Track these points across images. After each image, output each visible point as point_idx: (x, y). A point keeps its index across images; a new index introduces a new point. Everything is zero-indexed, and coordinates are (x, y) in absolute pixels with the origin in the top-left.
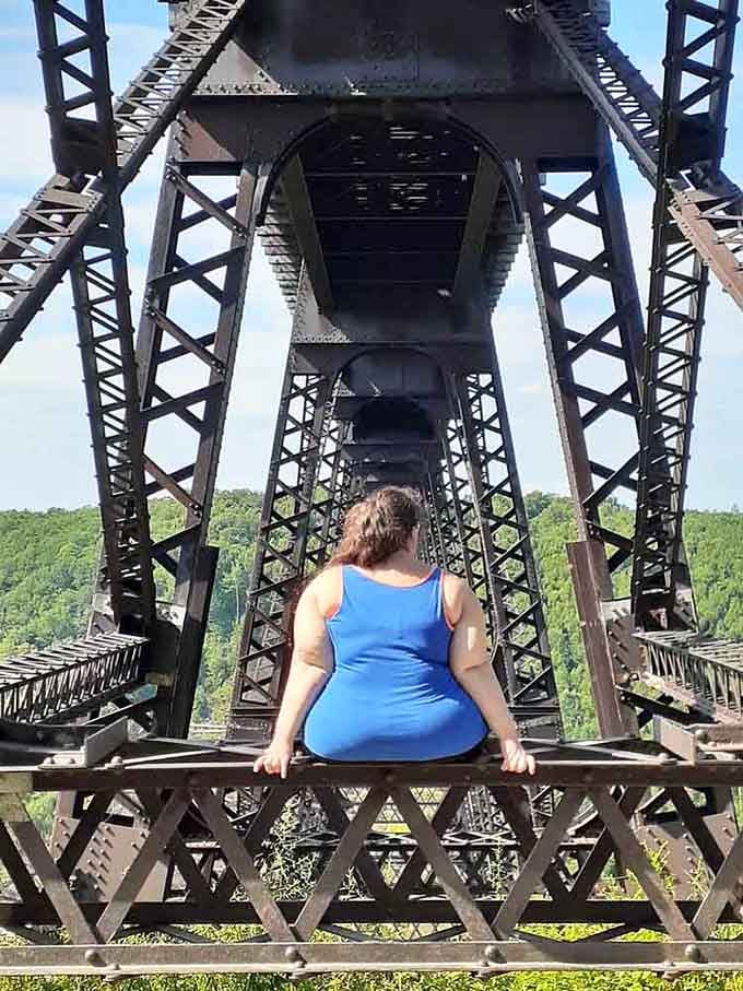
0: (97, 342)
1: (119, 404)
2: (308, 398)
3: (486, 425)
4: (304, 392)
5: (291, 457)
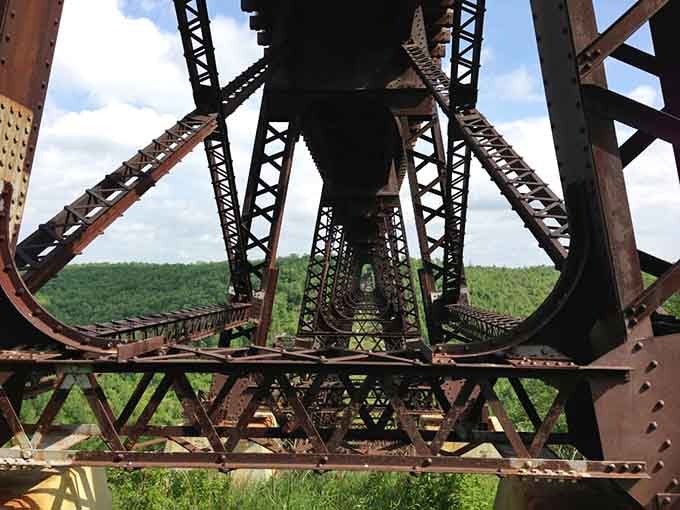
0: (223, 197)
1: (233, 222)
2: (328, 216)
3: (396, 227)
4: (327, 214)
5: (322, 238)
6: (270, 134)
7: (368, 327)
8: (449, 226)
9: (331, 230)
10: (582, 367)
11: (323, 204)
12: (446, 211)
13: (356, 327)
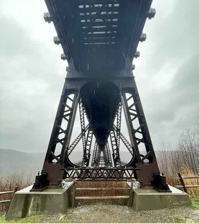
0: (83, 141)
6: (89, 133)
7: (103, 163)
8: (117, 147)
9: (97, 146)
10: (135, 169)
11: (96, 142)
12: (116, 145)
13: (101, 163)
